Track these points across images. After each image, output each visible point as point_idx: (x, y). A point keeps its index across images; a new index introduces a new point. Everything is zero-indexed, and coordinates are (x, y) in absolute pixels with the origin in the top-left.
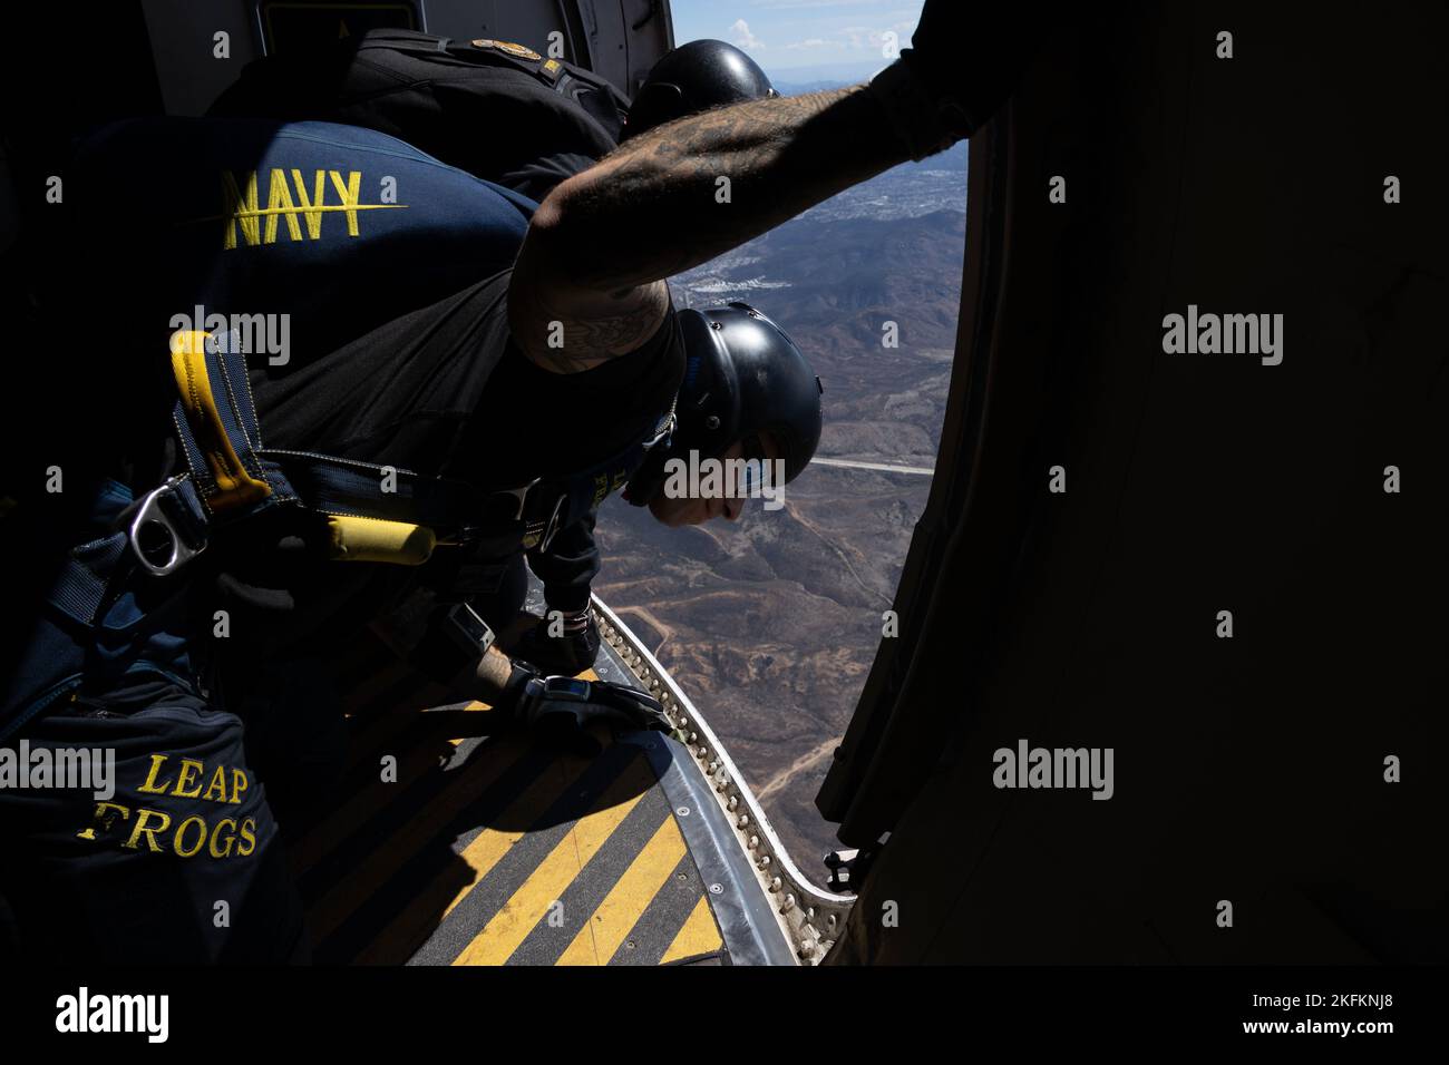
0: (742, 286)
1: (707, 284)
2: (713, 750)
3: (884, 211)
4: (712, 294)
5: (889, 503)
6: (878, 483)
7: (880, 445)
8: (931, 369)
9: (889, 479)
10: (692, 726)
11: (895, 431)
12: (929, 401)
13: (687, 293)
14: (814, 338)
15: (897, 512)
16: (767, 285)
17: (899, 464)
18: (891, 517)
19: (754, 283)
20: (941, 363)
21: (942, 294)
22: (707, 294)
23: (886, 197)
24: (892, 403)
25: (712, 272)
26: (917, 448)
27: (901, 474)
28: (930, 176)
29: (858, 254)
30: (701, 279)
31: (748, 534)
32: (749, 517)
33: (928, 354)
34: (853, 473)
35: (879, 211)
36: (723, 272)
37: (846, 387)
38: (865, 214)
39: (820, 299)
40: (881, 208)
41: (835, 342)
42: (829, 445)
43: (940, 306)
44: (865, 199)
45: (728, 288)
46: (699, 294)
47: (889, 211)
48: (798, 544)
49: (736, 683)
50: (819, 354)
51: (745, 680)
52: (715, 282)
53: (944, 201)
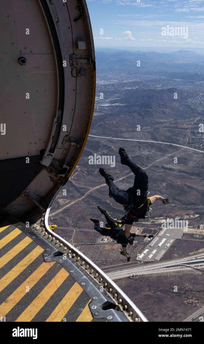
0: (114, 105)
1: (104, 104)
2: (135, 312)
3: (159, 88)
4: (105, 106)
5: (136, 146)
6: (135, 143)
7: (138, 137)
8: (157, 123)
9: (138, 143)
10: (124, 303)
11: (142, 134)
12: (152, 128)
13: (98, 106)
14: (128, 115)
15: (137, 148)
16: (121, 105)
17: (141, 140)
18: (136, 149)
19: (117, 104)
20: (161, 122)
21: (167, 108)
22: (103, 106)
23: (161, 85)
24: (144, 129)
25: (106, 101)
26: (147, 137)
27: (141, 142)
28: (176, 80)
29: (147, 97)
30: (102, 103)
31: (101, 152)
32: (102, 149)
33: (158, 120)
34: (129, 141)
35: (158, 88)
36: (109, 101)
37: (134, 126)
38: (153, 89)
39: (134, 108)
40: (158, 87)
41: (134, 117)
42: (126, 136)
43: (163, 110)
44: (155, 85)
45: (110, 105)
46: (101, 106)
47: (160, 88)
48: (112, 153)
49: (92, 175)
50: (129, 119)
51: (94, 174)
52: (106, 104)
53: (176, 87)
